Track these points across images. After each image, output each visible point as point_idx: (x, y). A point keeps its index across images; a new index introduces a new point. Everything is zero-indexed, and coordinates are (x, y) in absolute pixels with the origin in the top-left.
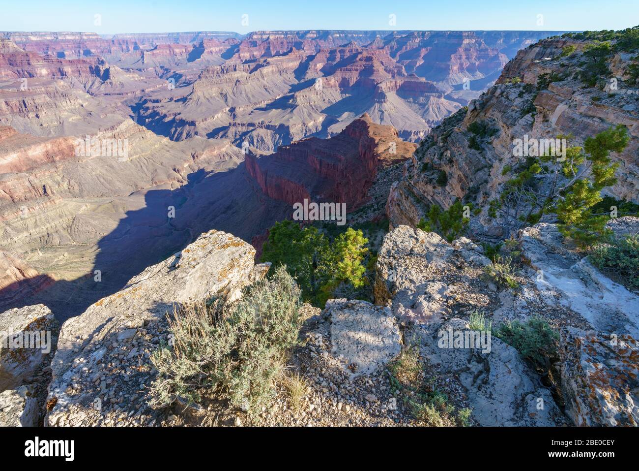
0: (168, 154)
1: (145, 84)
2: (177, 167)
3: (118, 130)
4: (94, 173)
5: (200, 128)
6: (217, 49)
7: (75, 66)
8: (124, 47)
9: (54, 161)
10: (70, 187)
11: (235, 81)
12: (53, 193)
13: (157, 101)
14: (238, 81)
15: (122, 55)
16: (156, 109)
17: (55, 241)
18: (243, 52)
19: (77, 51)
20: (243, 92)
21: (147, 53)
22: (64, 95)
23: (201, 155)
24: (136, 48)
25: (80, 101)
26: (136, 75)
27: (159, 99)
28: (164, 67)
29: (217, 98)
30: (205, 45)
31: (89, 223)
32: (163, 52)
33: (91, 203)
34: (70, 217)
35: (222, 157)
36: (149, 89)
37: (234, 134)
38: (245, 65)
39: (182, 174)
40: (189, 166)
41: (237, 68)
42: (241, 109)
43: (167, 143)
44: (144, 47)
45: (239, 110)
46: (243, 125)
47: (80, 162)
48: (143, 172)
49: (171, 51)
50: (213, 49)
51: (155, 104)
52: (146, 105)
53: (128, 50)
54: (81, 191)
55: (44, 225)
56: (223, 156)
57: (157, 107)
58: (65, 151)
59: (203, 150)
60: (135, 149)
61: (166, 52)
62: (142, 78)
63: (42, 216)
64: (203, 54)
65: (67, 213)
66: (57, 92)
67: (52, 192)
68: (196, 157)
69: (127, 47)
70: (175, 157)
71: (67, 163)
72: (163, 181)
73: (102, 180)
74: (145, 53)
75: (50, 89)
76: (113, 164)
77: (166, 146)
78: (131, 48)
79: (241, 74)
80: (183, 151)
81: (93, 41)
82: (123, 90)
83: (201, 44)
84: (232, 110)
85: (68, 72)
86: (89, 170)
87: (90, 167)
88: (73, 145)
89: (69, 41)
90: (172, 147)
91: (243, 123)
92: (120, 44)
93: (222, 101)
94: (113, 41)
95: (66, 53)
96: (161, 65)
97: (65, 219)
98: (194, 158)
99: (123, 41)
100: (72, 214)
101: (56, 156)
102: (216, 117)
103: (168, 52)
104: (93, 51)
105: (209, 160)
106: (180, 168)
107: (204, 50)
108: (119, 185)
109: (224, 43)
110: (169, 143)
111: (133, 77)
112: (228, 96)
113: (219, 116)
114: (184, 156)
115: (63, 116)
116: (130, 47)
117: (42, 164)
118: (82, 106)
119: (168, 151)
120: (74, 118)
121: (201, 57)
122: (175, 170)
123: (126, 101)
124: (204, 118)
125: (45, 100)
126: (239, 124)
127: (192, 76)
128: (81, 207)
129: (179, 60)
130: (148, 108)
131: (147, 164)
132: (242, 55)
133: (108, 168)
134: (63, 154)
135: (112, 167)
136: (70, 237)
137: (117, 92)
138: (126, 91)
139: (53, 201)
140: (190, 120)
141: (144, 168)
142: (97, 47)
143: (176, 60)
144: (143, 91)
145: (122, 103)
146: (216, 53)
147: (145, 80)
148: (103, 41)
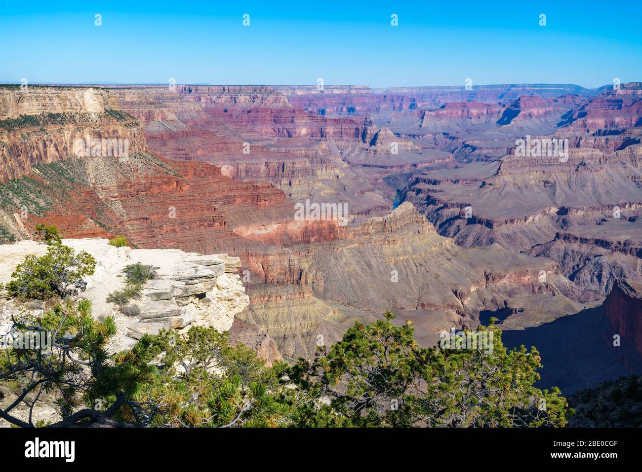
0: (447, 265)
1: (418, 155)
2: (460, 289)
3: (391, 215)
4: (347, 269)
5: (499, 233)
6: (541, 111)
7: (339, 126)
8: (397, 105)
9: (308, 242)
10: (315, 281)
11: (577, 163)
12: (306, 283)
13: (435, 183)
14: (583, 164)
15: (392, 115)
16: (431, 194)
17: (290, 349)
18: (592, 117)
19: (340, 108)
20: (589, 184)
21: (430, 113)
22: (322, 162)
23: (501, 277)
24: (413, 106)
25: (337, 171)
26: (411, 143)
27: (438, 179)
28: (448, 134)
29: (536, 189)
30: (522, 104)
31: (334, 337)
32: (451, 113)
33: (341, 311)
34: (313, 321)
35: (536, 289)
36: (424, 164)
37: (562, 254)
38: (598, 138)
39: (465, 302)
40: (477, 291)
41: (582, 142)
42: (580, 213)
43: (449, 247)
44: (423, 106)
45: (576, 215)
46: (583, 241)
47: (336, 250)
48: (408, 283)
49: (465, 111)
50: (534, 111)
51: (431, 187)
52: (418, 186)
53: (401, 109)
54: (326, 290)
55: (285, 322)
56: (540, 288)
57: (434, 191)
58: (324, 231)
59: (506, 271)
60: (404, 247)
61: (457, 113)
62: (417, 147)
63: (286, 310)
64: (516, 118)
65: (313, 315)
66: (316, 157)
67: (306, 280)
68: (490, 279)
69: (401, 104)
70: (459, 272)
71: (320, 248)
72: (435, 305)
73: (354, 282)
74: (427, 113)
75: (310, 153)
76: (372, 262)
77: (448, 251)
78: (406, 106)
79: (590, 153)
80: (472, 265)
81: (362, 96)
82: (388, 163)
83: (516, 104)
84: (563, 211)
85: (329, 133)
86: (342, 264)
87: (344, 260)
88: (335, 226)
89: (334, 96)
90: (456, 255)
91: (583, 237)
92: (393, 100)
93: (544, 195)
94: (385, 97)
95: (327, 110)
96: (445, 131)
97: (308, 322)
98: (487, 280)
99: (398, 97)
100: (317, 318)
101: (313, 236)
102: (530, 219)
103: (460, 113)
104: (358, 108)
105: (512, 290)
106: (465, 292)
107: (519, 112)
108: (372, 294)
109: (556, 101)
110: (452, 247)
111: (405, 146)
112: (558, 188)
113: (537, 218)
114: (473, 273)
115: (316, 188)
116: (404, 106)
117: (296, 243)
118: (338, 177)
119: (450, 260)
120: (326, 191)
121: (512, 122)
122: (456, 293)
123: (388, 178)
124: (508, 217)
125: (305, 165)
126: (576, 238)
127: (491, 151)
128: (328, 311)
129: (473, 125)
130: (419, 191)
131: (415, 273)
132: (590, 121)
133: (365, 266)
134: (321, 234)
135: (370, 266)
136: (306, 350)
137: (379, 164)
138: (392, 164)
139: (303, 293)
140: (484, 217)
141: (410, 277)
142: (364, 104)
143: (469, 126)
144: (415, 165)
145: (384, 179)
146: (539, 117)
147: (420, 151)
148: (373, 96)
